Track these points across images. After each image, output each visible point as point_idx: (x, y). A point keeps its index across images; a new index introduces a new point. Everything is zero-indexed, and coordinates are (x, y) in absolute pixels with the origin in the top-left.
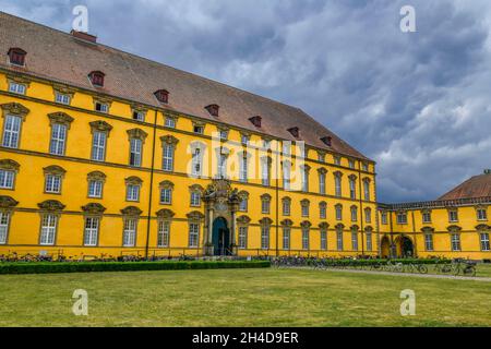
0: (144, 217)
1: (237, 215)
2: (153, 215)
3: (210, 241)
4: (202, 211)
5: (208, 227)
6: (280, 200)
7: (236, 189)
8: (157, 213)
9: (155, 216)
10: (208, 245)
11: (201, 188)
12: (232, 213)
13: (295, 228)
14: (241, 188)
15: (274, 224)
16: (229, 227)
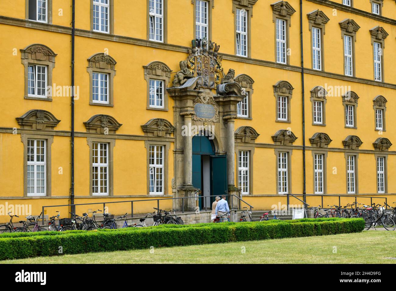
0: (62, 134)
1: (235, 126)
2: (79, 128)
3: (189, 180)
4: (170, 117)
5: (182, 151)
6: (307, 95)
7: (231, 72)
8: (87, 125)
9: (84, 130)
10: (184, 189)
11: (166, 69)
12: (226, 122)
13: (334, 150)
14: (240, 70)
15: (298, 142)
16: (221, 150)
